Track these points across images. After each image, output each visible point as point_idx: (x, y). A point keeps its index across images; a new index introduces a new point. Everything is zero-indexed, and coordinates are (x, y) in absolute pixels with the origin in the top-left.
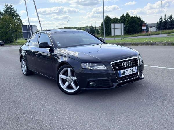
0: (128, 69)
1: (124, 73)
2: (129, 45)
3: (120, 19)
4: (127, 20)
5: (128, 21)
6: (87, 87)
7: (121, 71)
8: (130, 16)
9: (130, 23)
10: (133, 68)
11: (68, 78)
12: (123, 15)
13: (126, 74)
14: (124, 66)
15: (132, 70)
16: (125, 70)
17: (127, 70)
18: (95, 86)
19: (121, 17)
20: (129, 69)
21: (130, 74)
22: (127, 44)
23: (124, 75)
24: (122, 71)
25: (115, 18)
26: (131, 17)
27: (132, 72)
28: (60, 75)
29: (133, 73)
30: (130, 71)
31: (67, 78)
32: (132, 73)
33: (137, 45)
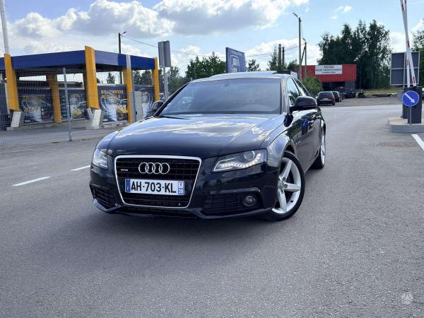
0: (151, 181)
1: (137, 186)
7: (132, 180)
10: (168, 182)
14: (144, 171)
15: (163, 185)
17: (149, 183)
21: (156, 193)
23: (139, 192)
27: (163, 190)
30: (157, 187)
32: (163, 192)
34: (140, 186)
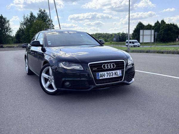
0: (109, 72)
1: (103, 75)
2: (154, 53)
3: (154, 26)
4: (161, 27)
5: (163, 28)
6: (62, 87)
7: (100, 73)
8: (165, 23)
9: (165, 31)
10: (115, 71)
11: (50, 77)
12: (158, 22)
13: (106, 77)
14: (105, 68)
15: (114, 73)
16: (105, 73)
18: (70, 87)
19: (156, 24)
20: (111, 72)
21: (111, 77)
22: (152, 52)
23: (104, 78)
24: (102, 73)
25: (149, 24)
26: (167, 24)
27: (114, 75)
28: (42, 74)
29: (116, 76)
30: (111, 74)
31: (48, 77)
33: (162, 53)
34: (104, 75)
